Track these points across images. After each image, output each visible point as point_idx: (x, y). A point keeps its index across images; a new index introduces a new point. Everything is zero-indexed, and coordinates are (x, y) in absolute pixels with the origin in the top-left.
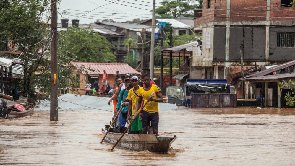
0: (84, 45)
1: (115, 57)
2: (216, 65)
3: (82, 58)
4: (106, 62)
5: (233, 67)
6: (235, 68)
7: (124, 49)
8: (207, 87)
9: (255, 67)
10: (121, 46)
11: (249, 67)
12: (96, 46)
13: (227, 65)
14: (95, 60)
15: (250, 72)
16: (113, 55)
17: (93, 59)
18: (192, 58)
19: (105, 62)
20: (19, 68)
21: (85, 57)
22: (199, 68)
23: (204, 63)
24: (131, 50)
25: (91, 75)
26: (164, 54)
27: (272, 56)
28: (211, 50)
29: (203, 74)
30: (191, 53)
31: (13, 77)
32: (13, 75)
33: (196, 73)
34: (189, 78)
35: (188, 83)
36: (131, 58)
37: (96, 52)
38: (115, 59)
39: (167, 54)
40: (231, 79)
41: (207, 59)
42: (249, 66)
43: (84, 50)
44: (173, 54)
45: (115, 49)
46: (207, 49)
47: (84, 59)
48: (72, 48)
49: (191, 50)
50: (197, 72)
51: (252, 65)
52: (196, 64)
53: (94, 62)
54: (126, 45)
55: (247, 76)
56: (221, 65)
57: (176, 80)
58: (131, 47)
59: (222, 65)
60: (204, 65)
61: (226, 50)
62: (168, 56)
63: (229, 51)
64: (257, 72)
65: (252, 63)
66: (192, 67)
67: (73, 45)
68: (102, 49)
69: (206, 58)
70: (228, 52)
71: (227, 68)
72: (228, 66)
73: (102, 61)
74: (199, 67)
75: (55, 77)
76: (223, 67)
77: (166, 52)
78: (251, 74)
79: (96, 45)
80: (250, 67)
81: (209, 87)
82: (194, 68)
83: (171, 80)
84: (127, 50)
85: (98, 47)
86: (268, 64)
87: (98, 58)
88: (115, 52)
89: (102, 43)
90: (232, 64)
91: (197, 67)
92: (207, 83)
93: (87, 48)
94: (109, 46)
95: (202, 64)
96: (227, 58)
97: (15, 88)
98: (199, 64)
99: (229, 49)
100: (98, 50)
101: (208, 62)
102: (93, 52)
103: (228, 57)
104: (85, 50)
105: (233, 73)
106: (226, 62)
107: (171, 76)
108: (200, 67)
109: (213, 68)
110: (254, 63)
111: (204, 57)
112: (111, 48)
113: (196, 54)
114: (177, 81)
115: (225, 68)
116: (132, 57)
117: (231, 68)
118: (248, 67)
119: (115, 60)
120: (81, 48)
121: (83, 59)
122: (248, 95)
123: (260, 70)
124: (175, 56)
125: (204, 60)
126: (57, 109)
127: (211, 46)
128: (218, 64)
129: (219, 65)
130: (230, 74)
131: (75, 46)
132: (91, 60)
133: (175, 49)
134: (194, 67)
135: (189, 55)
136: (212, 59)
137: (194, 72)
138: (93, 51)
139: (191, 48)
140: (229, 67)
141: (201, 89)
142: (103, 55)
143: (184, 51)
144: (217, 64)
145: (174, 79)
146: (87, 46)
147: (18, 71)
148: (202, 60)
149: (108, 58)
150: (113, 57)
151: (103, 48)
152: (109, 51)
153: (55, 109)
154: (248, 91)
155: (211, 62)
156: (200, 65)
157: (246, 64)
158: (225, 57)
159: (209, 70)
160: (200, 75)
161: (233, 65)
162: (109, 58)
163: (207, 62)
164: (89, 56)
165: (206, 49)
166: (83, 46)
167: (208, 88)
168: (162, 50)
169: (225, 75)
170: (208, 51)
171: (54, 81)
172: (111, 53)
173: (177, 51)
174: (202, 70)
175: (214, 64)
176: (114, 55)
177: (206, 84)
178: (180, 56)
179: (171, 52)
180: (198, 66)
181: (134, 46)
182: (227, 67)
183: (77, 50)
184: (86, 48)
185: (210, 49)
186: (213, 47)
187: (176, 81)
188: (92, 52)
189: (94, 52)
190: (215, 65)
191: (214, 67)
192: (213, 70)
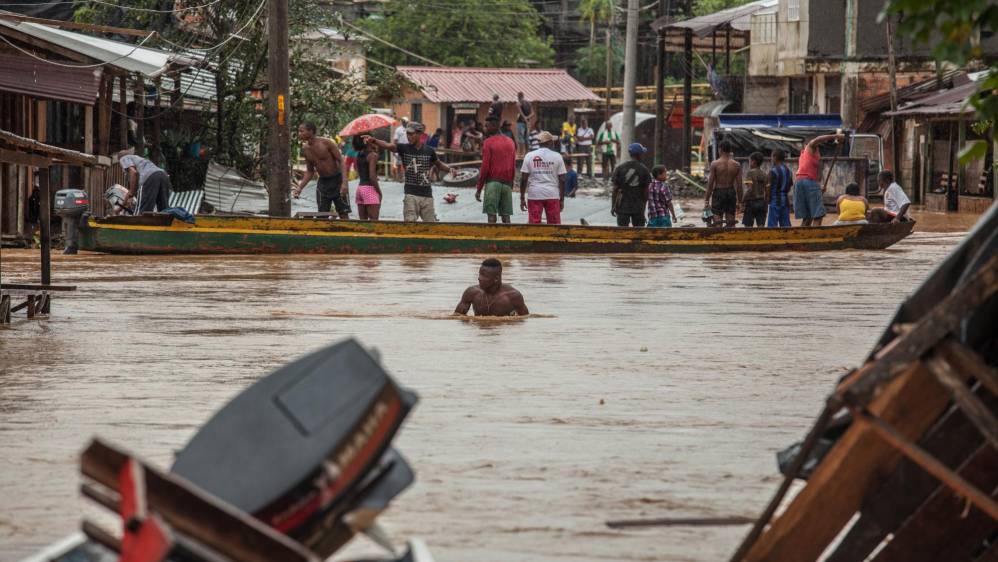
0: (456, 15)
1: (552, 51)
2: (818, 72)
3: (449, 56)
4: (524, 67)
5: (867, 77)
6: (875, 81)
7: (580, 26)
8: (779, 138)
9: (935, 75)
10: (571, 18)
11: (918, 77)
12: (492, 18)
13: (851, 70)
14: (490, 61)
15: (921, 90)
16: (546, 45)
17: (486, 57)
18: (749, 50)
19: (521, 66)
20: (204, 81)
21: (461, 51)
22: (769, 82)
23: (781, 65)
24: (600, 30)
25: (454, 106)
26: (667, 39)
27: (989, 41)
28: (801, 24)
29: (781, 100)
30: (746, 35)
31: (186, 107)
32: (186, 101)
33: (761, 96)
34: (739, 111)
35: (722, 126)
36: (600, 55)
37: (493, 37)
38: (552, 58)
39: (675, 40)
40: (862, 112)
41: (791, 54)
42: (917, 72)
43: (458, 32)
44: (695, 41)
45: (551, 26)
46: (792, 22)
47: (458, 58)
48: (423, 26)
49: (746, 27)
50: (763, 94)
51: (926, 70)
52: (759, 70)
53: (486, 66)
54: (585, 15)
55: (910, 104)
56: (831, 70)
57: (702, 118)
58: (600, 22)
59: (836, 70)
60: (782, 70)
61: (848, 24)
62: (680, 45)
63: (858, 28)
64: (941, 91)
65: (928, 63)
66: (749, 78)
67: (425, 15)
68: (512, 26)
69: (788, 50)
70: (855, 32)
71: (850, 80)
72: (854, 73)
73: (512, 62)
74: (767, 77)
75: (281, 105)
76: (838, 77)
77: (673, 33)
78: (922, 98)
79: (494, 15)
80: (922, 74)
81: (785, 139)
82: (754, 81)
83: (689, 118)
84: (588, 32)
85: (498, 23)
86: (976, 67)
87: (499, 54)
88: (551, 36)
89: (512, 9)
90: (866, 68)
91: (762, 77)
92: (781, 126)
93: (465, 26)
94: (532, 18)
95: (777, 67)
96: (851, 49)
97: (191, 140)
98: (767, 69)
99: (855, 21)
100: (498, 30)
101: (794, 62)
102: (484, 38)
103: (854, 46)
104: (460, 30)
105: (869, 94)
106: (846, 61)
107: (689, 105)
108: (772, 77)
109: (811, 79)
110: (933, 64)
111: (783, 49)
112: (539, 24)
113: (760, 38)
114: (706, 121)
115: (844, 80)
116: (603, 53)
117: (862, 80)
118: (915, 75)
119: (552, 62)
120: (448, 25)
121: (452, 58)
122: (912, 162)
123: (950, 86)
124: (697, 46)
125: (782, 55)
126: (287, 200)
127: (801, 14)
128: (824, 69)
129: (826, 70)
130: (859, 99)
131: (430, 19)
132: (477, 62)
133: (697, 23)
134: (756, 77)
135: (740, 41)
136: (803, 53)
137: (756, 92)
138: (483, 34)
139: (748, 19)
140: (857, 76)
141: (762, 144)
142: (514, 46)
143: (725, 28)
144: (818, 67)
145: (697, 116)
146: (467, 20)
147: (200, 87)
148: (777, 55)
149: (530, 55)
150: (546, 51)
151: (514, 24)
152: (532, 34)
153: (283, 199)
154: (914, 150)
155: (803, 62)
156: (771, 73)
157: (910, 66)
158: (844, 46)
159: (800, 87)
160: (773, 101)
161: (868, 70)
162: (534, 53)
163: (792, 63)
164: (472, 49)
165: (788, 23)
166: (453, 18)
167: (782, 141)
168: (661, 28)
169: (845, 101)
170: (793, 27)
171: (277, 116)
172: (539, 39)
173: (704, 30)
174: (778, 87)
175: (808, 67)
176: (548, 46)
177: (776, 129)
178: (717, 44)
179: (689, 33)
180: (764, 74)
181: (608, 16)
182: (852, 76)
183: (435, 29)
184: (462, 25)
185: (798, 23)
186: (807, 15)
187: (702, 122)
188: (479, 37)
189: (487, 36)
190: (813, 72)
191: (814, 78)
192: (811, 88)
